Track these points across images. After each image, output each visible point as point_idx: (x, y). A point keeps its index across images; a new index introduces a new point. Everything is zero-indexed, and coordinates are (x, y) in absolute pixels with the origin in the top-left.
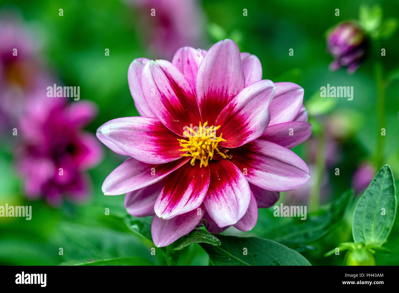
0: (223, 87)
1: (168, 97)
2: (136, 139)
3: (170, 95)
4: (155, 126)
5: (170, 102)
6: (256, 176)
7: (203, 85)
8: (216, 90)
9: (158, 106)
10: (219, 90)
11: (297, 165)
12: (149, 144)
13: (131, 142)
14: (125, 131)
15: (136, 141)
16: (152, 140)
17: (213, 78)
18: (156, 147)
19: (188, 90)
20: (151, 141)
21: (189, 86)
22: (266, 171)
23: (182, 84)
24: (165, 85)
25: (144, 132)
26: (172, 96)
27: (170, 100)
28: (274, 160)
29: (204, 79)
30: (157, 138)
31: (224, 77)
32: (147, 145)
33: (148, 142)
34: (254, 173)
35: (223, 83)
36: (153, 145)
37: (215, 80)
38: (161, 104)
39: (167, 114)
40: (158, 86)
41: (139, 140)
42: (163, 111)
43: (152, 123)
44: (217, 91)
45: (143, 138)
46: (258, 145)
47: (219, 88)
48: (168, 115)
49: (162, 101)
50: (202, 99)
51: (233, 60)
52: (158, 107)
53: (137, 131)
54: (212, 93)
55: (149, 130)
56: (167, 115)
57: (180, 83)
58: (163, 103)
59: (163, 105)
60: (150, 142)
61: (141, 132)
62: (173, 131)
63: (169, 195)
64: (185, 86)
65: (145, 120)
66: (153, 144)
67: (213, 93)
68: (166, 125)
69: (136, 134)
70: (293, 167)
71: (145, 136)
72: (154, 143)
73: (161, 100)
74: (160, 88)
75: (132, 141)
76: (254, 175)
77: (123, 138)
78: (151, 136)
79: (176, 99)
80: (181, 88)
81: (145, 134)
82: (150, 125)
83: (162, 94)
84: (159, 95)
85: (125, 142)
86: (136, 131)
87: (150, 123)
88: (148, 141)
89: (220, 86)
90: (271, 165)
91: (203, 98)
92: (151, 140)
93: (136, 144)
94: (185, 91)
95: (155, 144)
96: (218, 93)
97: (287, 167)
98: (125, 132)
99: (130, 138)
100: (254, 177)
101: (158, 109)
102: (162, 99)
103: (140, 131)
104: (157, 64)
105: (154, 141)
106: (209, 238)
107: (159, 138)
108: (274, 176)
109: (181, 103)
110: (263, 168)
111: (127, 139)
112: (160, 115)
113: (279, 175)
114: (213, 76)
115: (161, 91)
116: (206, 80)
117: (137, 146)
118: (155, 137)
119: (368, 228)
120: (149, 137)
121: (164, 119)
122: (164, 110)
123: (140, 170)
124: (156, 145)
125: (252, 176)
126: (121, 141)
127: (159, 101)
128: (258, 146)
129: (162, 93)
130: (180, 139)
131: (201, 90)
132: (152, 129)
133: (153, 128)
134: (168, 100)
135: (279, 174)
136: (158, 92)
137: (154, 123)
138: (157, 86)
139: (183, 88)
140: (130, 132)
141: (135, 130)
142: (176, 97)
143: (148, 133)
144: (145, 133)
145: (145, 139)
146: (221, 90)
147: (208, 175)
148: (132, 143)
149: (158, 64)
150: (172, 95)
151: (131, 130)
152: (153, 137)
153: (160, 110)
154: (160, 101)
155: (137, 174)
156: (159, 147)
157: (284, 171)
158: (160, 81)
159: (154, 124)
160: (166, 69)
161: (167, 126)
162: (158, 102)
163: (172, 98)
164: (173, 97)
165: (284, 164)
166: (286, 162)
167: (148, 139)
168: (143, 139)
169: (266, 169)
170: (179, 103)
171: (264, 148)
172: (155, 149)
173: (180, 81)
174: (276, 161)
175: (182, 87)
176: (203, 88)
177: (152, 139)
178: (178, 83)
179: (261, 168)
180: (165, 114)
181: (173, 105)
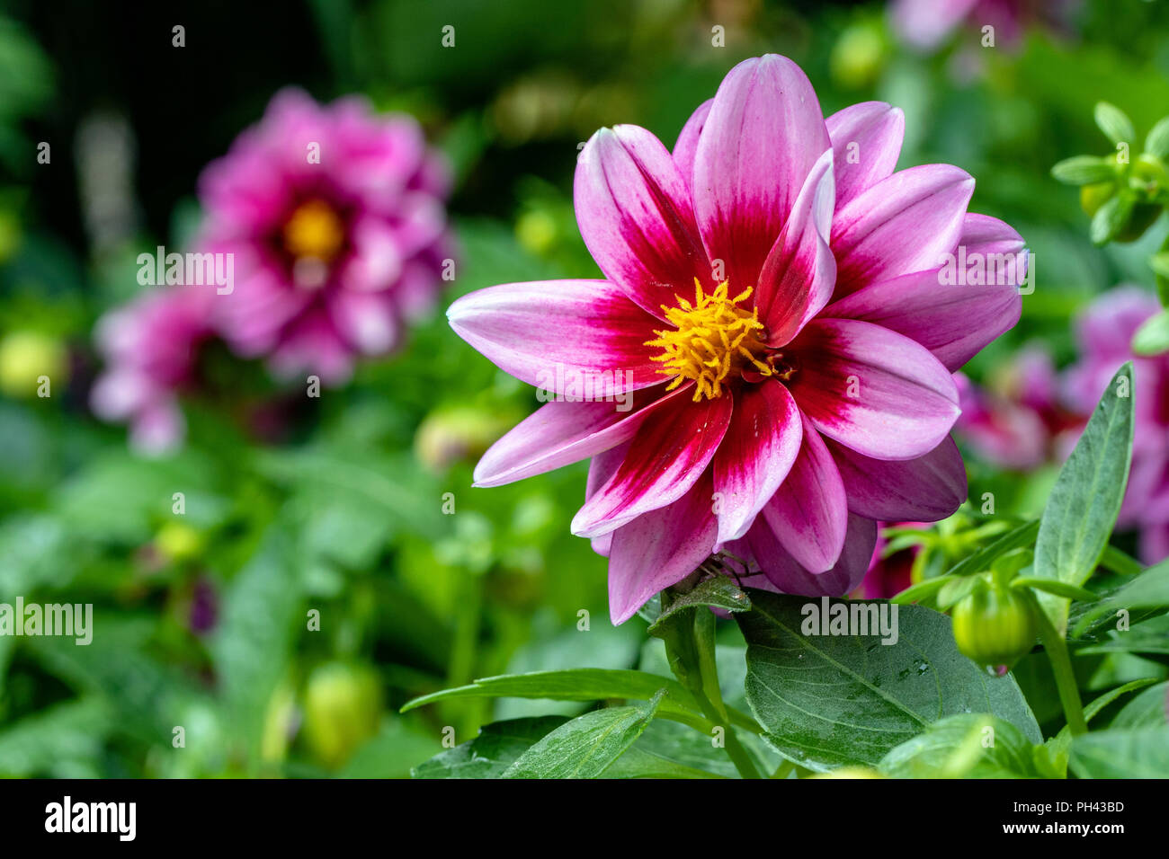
0: (778, 188)
1: (639, 222)
2: (553, 336)
3: (647, 216)
4: (612, 301)
5: (646, 234)
6: (852, 423)
7: (711, 181)
8: (759, 198)
9: (612, 246)
10: (767, 197)
11: (928, 381)
12: (588, 347)
13: (536, 344)
14: (519, 314)
15: (550, 340)
16: (599, 339)
17: (744, 164)
18: (607, 355)
19: (682, 200)
20: (596, 342)
21: (683, 188)
22: (877, 409)
23: (670, 185)
24: (636, 190)
25: (579, 317)
26: (650, 220)
27: (644, 230)
28: (884, 374)
29: (713, 165)
30: (613, 334)
31: (777, 159)
32: (584, 350)
33: (586, 344)
34: (848, 415)
35: (778, 177)
36: (600, 351)
37: (751, 169)
38: (619, 241)
39: (635, 266)
40: (617, 194)
41: (560, 338)
42: (625, 259)
43: (607, 294)
44: (762, 198)
45: (574, 332)
46: (843, 335)
47: (765, 192)
48: (639, 268)
49: (623, 233)
50: (711, 220)
51: (792, 110)
52: (611, 249)
53: (558, 314)
54: (747, 205)
55: (593, 312)
56: (634, 269)
57: (663, 182)
58: (624, 237)
59: (625, 244)
60: (593, 344)
61: (570, 318)
62: (650, 312)
63: (629, 481)
64: (675, 189)
65: (587, 287)
66: (600, 349)
67: (750, 206)
68: (633, 296)
69: (555, 323)
70: (925, 390)
71: (579, 327)
72: (602, 346)
73: (620, 229)
74: (620, 200)
75: (540, 339)
76: (847, 421)
77: (508, 331)
78: (599, 327)
79: (661, 227)
80: (667, 194)
81: (582, 324)
82: (599, 299)
83: (626, 216)
84: (614, 218)
85: (518, 342)
86: (553, 316)
87: (601, 295)
88: (588, 341)
89: (769, 186)
90: (883, 391)
91: (715, 216)
92: (594, 339)
93: (551, 348)
94: (677, 201)
95: (607, 349)
96: (766, 204)
97: (912, 389)
98: (519, 317)
99: (532, 333)
100: (848, 425)
101: (611, 254)
102: (622, 227)
103: (567, 314)
104: (615, 137)
105: (606, 340)
106: (727, 593)
107: (619, 333)
108: (891, 419)
109: (676, 236)
110: (867, 399)
111: (523, 334)
112: (617, 270)
113: (902, 416)
114: (741, 157)
115: (622, 208)
116: (716, 166)
117: (552, 354)
118: (608, 328)
119: (1069, 540)
120: (592, 330)
121: (628, 280)
122: (628, 256)
123: (582, 423)
124: (609, 351)
125: (844, 422)
126: (506, 341)
127: (615, 234)
128: (844, 338)
129: (624, 213)
130: (661, 331)
131: (706, 197)
132: (602, 311)
133: (605, 307)
134: (639, 230)
135: (902, 412)
136: (615, 209)
137: (613, 295)
138: (612, 193)
139: (671, 195)
140: (534, 318)
141: (551, 314)
142: (662, 222)
143: (590, 321)
144: (581, 320)
145: (578, 337)
146: (772, 197)
147: (725, 422)
148: (539, 345)
149: (618, 137)
150: (651, 215)
151: (540, 313)
152: (603, 329)
153: (618, 257)
154: (618, 232)
155: (576, 434)
156: (615, 357)
157: (909, 402)
158: (624, 181)
159: (610, 298)
160: (633, 147)
161: (637, 298)
162: (611, 235)
163: (650, 226)
164: (655, 222)
165: (906, 383)
166: (905, 374)
167: (590, 335)
168: (571, 336)
169: (874, 401)
170: (670, 235)
171: (856, 341)
172: (603, 361)
173: (663, 176)
174: (889, 377)
175: (667, 191)
176: (712, 189)
177: (601, 336)
178: (659, 182)
179: (865, 402)
180: (630, 268)
181: (654, 244)
